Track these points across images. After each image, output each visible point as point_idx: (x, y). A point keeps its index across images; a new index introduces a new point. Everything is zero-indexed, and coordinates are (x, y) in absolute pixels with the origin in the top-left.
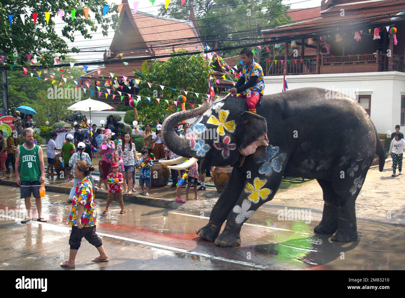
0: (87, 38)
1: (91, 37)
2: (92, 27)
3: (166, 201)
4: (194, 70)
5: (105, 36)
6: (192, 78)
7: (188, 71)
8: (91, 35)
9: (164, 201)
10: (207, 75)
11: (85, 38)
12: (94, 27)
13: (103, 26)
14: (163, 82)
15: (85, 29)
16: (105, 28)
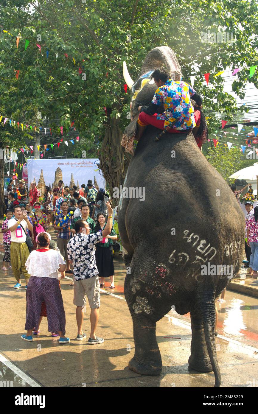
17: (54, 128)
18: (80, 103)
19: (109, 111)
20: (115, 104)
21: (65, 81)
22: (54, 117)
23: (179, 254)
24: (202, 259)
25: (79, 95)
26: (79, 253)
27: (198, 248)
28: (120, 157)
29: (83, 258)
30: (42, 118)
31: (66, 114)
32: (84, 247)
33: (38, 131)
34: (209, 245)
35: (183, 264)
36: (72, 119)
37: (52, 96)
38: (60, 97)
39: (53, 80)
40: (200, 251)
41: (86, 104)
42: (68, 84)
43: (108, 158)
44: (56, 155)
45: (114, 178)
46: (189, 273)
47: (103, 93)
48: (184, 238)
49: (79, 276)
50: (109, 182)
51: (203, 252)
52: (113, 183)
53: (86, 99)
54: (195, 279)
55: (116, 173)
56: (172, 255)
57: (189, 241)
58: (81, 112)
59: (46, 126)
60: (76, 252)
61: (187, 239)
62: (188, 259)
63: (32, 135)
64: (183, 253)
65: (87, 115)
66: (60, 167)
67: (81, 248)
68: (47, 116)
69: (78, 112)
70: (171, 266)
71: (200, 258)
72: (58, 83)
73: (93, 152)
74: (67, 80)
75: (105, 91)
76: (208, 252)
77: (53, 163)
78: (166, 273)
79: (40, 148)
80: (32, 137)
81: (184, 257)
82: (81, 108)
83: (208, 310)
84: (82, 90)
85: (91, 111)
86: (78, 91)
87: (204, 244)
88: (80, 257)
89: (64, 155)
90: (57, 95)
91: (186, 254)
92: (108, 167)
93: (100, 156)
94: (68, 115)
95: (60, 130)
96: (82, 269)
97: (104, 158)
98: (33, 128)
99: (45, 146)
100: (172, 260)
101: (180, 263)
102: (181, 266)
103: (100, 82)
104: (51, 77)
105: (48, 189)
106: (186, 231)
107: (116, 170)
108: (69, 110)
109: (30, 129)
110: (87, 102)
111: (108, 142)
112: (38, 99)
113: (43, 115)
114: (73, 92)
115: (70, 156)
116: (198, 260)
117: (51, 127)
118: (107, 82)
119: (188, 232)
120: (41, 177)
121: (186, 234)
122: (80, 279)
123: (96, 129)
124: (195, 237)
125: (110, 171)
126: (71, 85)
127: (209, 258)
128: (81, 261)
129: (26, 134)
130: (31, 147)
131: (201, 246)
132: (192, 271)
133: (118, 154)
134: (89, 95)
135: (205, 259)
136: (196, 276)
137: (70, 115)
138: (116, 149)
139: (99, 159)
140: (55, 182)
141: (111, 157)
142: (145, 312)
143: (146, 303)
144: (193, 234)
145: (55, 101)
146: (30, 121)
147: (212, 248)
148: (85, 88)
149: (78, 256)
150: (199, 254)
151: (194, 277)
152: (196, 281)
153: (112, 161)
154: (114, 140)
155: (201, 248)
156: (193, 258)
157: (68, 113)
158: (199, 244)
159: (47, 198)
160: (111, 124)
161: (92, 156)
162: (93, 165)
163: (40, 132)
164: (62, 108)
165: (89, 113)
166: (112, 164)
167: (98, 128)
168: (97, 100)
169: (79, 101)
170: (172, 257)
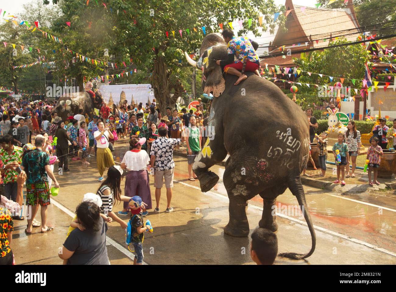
0: (257, 37)
1: (260, 36)
2: (263, 28)
3: (324, 183)
4: (351, 57)
5: (272, 34)
6: (349, 65)
7: (345, 58)
8: (260, 34)
9: (322, 183)
10: (364, 60)
11: (256, 36)
12: (264, 27)
13: (270, 26)
14: (321, 71)
15: (256, 29)
16: (273, 27)
17: (118, 63)
18: (136, 45)
19: (157, 51)
20: (161, 46)
21: (125, 30)
22: (118, 55)
23: (275, 149)
24: (291, 151)
25: (135, 40)
26: (165, 151)
27: (288, 143)
28: (165, 83)
29: (167, 154)
30: (110, 56)
31: (127, 53)
32: (169, 147)
33: (107, 66)
34: (295, 139)
35: (278, 156)
36: (131, 57)
37: (115, 41)
38: (121, 41)
39: (116, 29)
40: (289, 144)
41: (140, 46)
42: (127, 32)
43: (157, 83)
44: (121, 82)
45: (162, 97)
46: (283, 162)
47: (152, 39)
48: (277, 136)
49: (163, 168)
50: (158, 100)
51: (291, 145)
52: (161, 101)
53: (140, 42)
54: (287, 168)
55: (163, 93)
56: (269, 151)
57: (281, 138)
58: (137, 51)
59: (112, 62)
60: (162, 150)
61: (279, 137)
62: (282, 152)
63: (102, 68)
64: (278, 148)
65: (141, 54)
66: (124, 90)
67: (167, 148)
68: (113, 55)
69: (135, 52)
70: (269, 159)
71: (290, 150)
72: (120, 31)
73: (147, 80)
74: (126, 29)
75: (154, 37)
76: (295, 145)
77: (119, 88)
78: (266, 165)
79: (109, 78)
80: (103, 70)
81: (278, 151)
82: (137, 49)
83: (300, 188)
84: (137, 36)
85: (144, 51)
86: (135, 37)
87: (291, 140)
88: (165, 154)
89: (126, 82)
90: (119, 40)
91: (280, 149)
92: (157, 90)
93: (151, 82)
94: (128, 54)
95: (123, 64)
96: (165, 162)
97: (154, 84)
98: (103, 63)
99: (113, 76)
100: (270, 155)
101: (276, 156)
102: (277, 158)
103: (150, 30)
104: (115, 27)
105: (115, 106)
106: (278, 131)
107: (163, 92)
108: (128, 50)
109: (101, 64)
110: (141, 45)
111: (156, 72)
112: (106, 43)
113: (110, 54)
114: (131, 38)
115: (131, 82)
116: (289, 151)
117: (116, 62)
118: (154, 31)
119: (279, 132)
120: (111, 98)
121: (278, 133)
122: (164, 170)
123: (148, 64)
124: (284, 135)
125: (159, 92)
126: (129, 33)
127: (296, 149)
128: (166, 157)
129: (98, 68)
130: (102, 77)
131: (289, 141)
132: (285, 161)
133: (164, 81)
134: (142, 39)
135: (293, 151)
136: (288, 165)
137: (129, 54)
138: (162, 77)
139: (151, 84)
140: (120, 101)
141: (159, 83)
142: (242, 195)
143: (244, 189)
144: (283, 133)
145: (118, 44)
146: (101, 59)
147: (297, 141)
148: (139, 34)
149: (164, 153)
150: (289, 147)
151: (286, 165)
152: (288, 169)
153: (160, 85)
154: (161, 71)
155: (290, 143)
156: (285, 151)
157: (128, 52)
158: (287, 140)
159: (115, 113)
160: (158, 60)
161: (146, 82)
162: (147, 88)
163: (108, 66)
164: (123, 49)
165: (143, 52)
166: (160, 88)
167: (150, 63)
168: (148, 43)
169: (135, 44)
170: (270, 152)
